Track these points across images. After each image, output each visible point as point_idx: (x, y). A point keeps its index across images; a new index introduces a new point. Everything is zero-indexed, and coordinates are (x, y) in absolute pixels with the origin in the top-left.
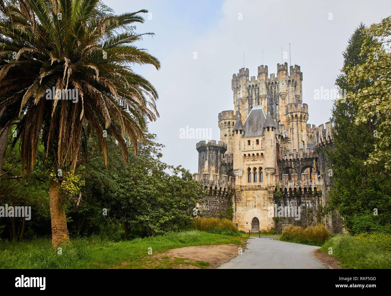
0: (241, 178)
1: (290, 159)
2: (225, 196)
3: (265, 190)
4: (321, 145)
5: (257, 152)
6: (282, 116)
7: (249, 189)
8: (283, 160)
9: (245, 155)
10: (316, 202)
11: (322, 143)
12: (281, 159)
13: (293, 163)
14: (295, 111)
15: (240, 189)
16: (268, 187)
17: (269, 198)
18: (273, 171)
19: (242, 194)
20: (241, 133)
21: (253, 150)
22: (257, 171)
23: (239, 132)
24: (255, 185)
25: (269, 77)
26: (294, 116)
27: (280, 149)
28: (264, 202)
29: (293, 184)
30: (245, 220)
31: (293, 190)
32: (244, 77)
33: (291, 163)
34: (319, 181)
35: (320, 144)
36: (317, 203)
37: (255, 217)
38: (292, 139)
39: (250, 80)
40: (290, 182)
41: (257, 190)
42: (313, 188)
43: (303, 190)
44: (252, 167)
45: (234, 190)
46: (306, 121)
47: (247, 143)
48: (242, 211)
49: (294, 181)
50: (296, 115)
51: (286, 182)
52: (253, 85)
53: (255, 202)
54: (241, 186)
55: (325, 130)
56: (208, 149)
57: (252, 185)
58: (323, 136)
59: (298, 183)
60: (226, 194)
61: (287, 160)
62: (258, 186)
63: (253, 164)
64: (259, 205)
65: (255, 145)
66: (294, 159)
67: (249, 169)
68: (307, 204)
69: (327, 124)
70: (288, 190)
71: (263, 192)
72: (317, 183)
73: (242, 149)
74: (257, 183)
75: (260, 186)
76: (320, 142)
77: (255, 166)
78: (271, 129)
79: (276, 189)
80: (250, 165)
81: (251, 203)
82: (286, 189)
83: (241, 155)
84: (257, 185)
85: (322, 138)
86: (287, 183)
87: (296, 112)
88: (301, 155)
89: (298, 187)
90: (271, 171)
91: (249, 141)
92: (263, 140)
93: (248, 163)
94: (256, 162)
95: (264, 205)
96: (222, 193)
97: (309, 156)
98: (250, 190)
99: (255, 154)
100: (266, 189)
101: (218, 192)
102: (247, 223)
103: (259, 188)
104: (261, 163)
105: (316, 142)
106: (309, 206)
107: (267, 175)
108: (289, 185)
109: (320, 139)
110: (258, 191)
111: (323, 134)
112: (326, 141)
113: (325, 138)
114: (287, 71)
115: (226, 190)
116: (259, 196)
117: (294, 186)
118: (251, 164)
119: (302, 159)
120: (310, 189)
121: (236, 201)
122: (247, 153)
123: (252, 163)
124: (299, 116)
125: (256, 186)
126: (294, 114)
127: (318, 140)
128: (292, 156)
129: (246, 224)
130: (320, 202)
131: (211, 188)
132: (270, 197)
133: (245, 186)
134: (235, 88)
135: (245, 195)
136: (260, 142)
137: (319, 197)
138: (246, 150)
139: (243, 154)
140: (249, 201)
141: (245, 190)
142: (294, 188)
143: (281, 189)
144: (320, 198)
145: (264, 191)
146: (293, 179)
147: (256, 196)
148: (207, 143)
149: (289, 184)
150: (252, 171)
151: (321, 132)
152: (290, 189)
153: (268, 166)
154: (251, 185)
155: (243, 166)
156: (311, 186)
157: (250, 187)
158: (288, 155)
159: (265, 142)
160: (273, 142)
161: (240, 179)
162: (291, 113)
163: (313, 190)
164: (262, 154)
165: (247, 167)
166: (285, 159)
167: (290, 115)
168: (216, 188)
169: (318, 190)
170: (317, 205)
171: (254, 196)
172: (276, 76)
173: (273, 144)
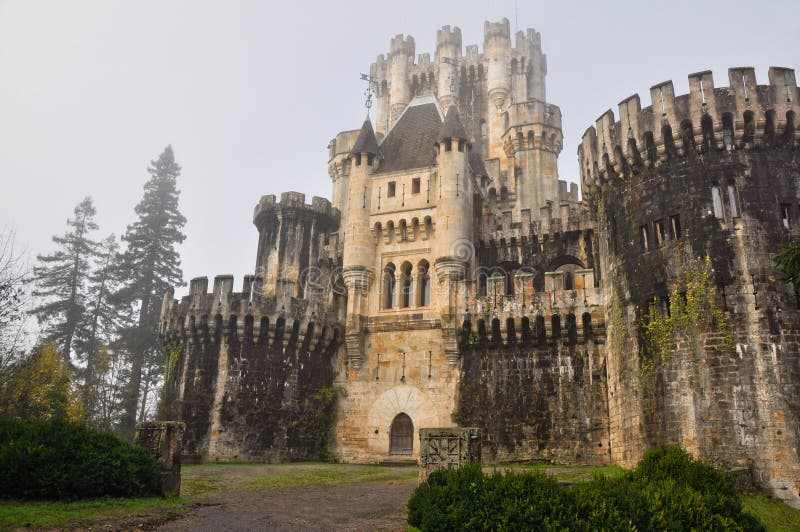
0: (365, 296)
1: (513, 240)
2: (312, 348)
3: (434, 328)
4: (606, 176)
5: (414, 214)
6: (494, 147)
7: (389, 328)
8: (492, 241)
9: (378, 226)
10: (588, 361)
11: (610, 167)
12: (487, 239)
13: (519, 249)
14: (529, 121)
15: (361, 326)
16: (443, 317)
17: (447, 352)
18: (459, 268)
19: (367, 344)
20: (370, 163)
21: (403, 208)
22: (415, 272)
23: (364, 160)
24: (406, 313)
25: (464, 54)
26: (525, 135)
27: (484, 210)
28: (431, 366)
29: (520, 305)
30: (370, 424)
31: (518, 323)
32: (401, 56)
33: (516, 250)
34: (598, 292)
35: (602, 174)
36: (591, 363)
37: (403, 414)
38: (519, 198)
39: (416, 62)
40: (509, 300)
41: (411, 329)
42: (579, 314)
43: (548, 324)
44: (398, 262)
45: (340, 332)
46: (555, 150)
47: (385, 189)
48: (364, 394)
49: (521, 297)
50: (531, 134)
51: (498, 300)
52: (423, 76)
53: (404, 367)
54: (363, 319)
55: (619, 125)
56: (280, 217)
57: (397, 313)
58: (612, 145)
59: (533, 303)
60: (315, 341)
61: (503, 241)
62: (416, 317)
63: (402, 252)
64: (415, 375)
65: (409, 195)
66: (524, 238)
67: (391, 268)
68: (562, 369)
69: (624, 105)
70: (503, 325)
71: (428, 335)
72: (593, 299)
73: (373, 209)
74: (413, 309)
75: (421, 316)
76: (602, 166)
77: (408, 258)
78: (455, 145)
79: (467, 324)
80: (393, 254)
81: (391, 370)
82: (496, 322)
83: (368, 226)
84: (411, 313)
85: (610, 152)
86: (502, 305)
87: (531, 124)
88: (545, 225)
89: (536, 312)
90: (454, 269)
91: (392, 186)
92: (433, 178)
93: (388, 249)
94: (411, 246)
95: (430, 376)
96: (301, 338)
97: (568, 227)
98: (388, 331)
99: (409, 222)
100: (438, 326)
101: (288, 336)
102: (377, 432)
103: (418, 323)
104: (427, 247)
105: (589, 171)
106: (566, 374)
107: (441, 281)
108: (507, 309)
109: (601, 155)
110: (415, 333)
111: (611, 137)
112: (623, 160)
113: (618, 149)
114: (507, 37)
115: (317, 330)
116: (416, 347)
117: (523, 312)
118: (397, 253)
119: (546, 237)
120: (571, 318)
121: (347, 363)
122: (384, 221)
123: (399, 248)
124: (538, 134)
125: (407, 317)
126: (525, 131)
127: (596, 163)
128: (517, 231)
129: (372, 435)
130: (601, 359)
131: (265, 321)
132: (449, 348)
133: (377, 319)
134: (380, 82)
135: (375, 345)
136: (424, 187)
137: (596, 343)
138: (381, 211)
139: (373, 221)
140: (386, 363)
141: (377, 331)
142: (520, 316)
143: (481, 324)
144: (600, 346)
145: (431, 331)
146: (518, 290)
147: (407, 349)
148: (278, 201)
149: (508, 306)
150: (398, 273)
151: (606, 133)
152: (510, 321)
153: (443, 255)
154: (393, 314)
155: (372, 258)
156: (573, 308)
157: (390, 322)
158: (506, 226)
159: (438, 184)
160: (461, 183)
161: (359, 298)
162: (516, 127)
163: (579, 322)
164: (429, 220)
165: (386, 261)
166: (499, 239)
167: (513, 133)
168: (281, 321)
169: (594, 321)
170: (590, 368)
171: (401, 348)
172: (481, 51)
173: (461, 188)
